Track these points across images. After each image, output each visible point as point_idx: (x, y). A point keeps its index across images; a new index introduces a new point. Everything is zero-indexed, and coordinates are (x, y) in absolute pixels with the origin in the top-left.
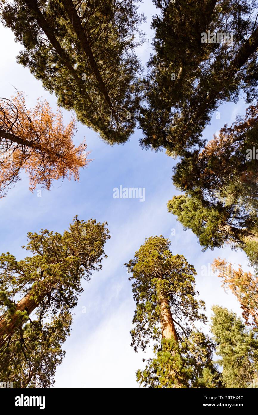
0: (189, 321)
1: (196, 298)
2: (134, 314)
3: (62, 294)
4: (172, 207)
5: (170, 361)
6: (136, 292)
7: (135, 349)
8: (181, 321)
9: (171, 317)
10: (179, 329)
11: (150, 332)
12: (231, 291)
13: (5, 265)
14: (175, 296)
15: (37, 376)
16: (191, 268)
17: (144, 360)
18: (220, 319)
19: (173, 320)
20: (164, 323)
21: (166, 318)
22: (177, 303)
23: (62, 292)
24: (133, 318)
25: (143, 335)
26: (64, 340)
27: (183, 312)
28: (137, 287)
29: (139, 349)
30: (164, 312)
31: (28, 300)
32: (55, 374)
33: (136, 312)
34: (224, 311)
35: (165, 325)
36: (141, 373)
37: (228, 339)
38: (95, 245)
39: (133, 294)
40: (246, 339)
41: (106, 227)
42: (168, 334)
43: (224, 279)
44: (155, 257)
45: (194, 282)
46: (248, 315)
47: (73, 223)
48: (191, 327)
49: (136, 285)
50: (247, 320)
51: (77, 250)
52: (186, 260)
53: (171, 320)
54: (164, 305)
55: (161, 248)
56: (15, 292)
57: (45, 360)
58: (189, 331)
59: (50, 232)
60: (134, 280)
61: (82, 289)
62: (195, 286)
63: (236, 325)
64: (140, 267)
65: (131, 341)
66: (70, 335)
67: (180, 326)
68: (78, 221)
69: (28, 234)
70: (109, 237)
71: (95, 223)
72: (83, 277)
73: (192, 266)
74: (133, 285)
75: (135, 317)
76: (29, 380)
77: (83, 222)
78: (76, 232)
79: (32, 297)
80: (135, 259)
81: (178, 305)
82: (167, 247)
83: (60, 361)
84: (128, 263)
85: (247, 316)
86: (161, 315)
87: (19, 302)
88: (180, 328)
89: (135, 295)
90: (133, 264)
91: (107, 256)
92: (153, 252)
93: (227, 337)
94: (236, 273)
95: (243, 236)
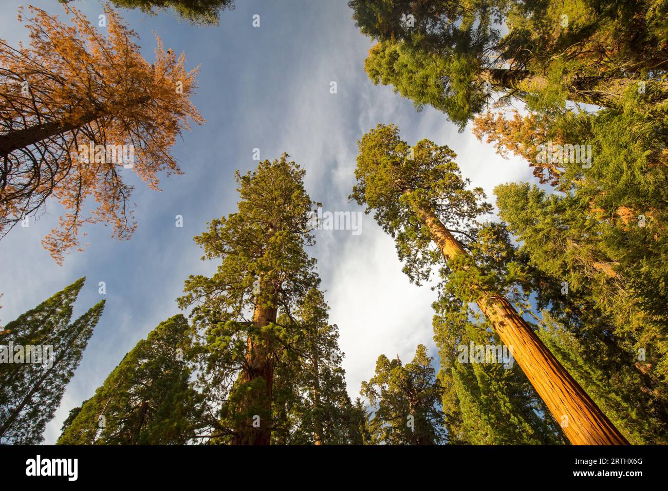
0: (469, 220)
1: (467, 188)
2: (396, 250)
3: (295, 281)
4: (378, 73)
5: (467, 279)
6: (384, 223)
7: (418, 284)
8: (460, 226)
9: (445, 228)
10: (460, 236)
11: (427, 260)
12: (511, 152)
13: (200, 291)
14: (439, 202)
15: (322, 359)
16: (446, 151)
17: (433, 289)
18: (510, 202)
19: (449, 231)
20: (439, 241)
21: (439, 235)
22: (444, 208)
23: (293, 279)
24: (398, 254)
25: (420, 265)
26: (326, 316)
27: (458, 214)
28: (382, 217)
29: (422, 282)
30: (434, 229)
31: (261, 310)
32: (339, 347)
33: (397, 247)
34: (513, 189)
35: (442, 243)
36: (437, 304)
37: (527, 220)
38: (294, 199)
39: (382, 227)
40: (549, 209)
41: (288, 161)
42: (450, 250)
43: (497, 141)
44: (388, 167)
45: (458, 169)
46: (542, 170)
47: (240, 186)
48: (474, 226)
49: (380, 214)
50: (541, 178)
51: (274, 219)
52: (432, 144)
53: (447, 232)
54: (429, 221)
55: (387, 145)
56: (239, 311)
57: (320, 343)
58: (474, 232)
59: (221, 219)
60: (374, 211)
61: (314, 259)
62: (461, 174)
63: (533, 198)
64: (374, 192)
65: (409, 279)
66: (329, 308)
67: (460, 232)
68: (244, 178)
69: (196, 240)
70: (304, 172)
71: (270, 165)
72: (304, 245)
73: (445, 147)
74: (376, 218)
75: (399, 253)
76: (316, 366)
77: (252, 173)
78: (253, 196)
79: (264, 306)
80: (359, 181)
81: (448, 209)
82: (395, 137)
83: (336, 335)
84: (353, 193)
85: (541, 172)
86: (432, 234)
87: (253, 318)
88: (461, 234)
89: (385, 227)
90: (360, 190)
91: (321, 204)
92: (381, 159)
93: (526, 218)
94: (513, 125)
95: (517, 81)
